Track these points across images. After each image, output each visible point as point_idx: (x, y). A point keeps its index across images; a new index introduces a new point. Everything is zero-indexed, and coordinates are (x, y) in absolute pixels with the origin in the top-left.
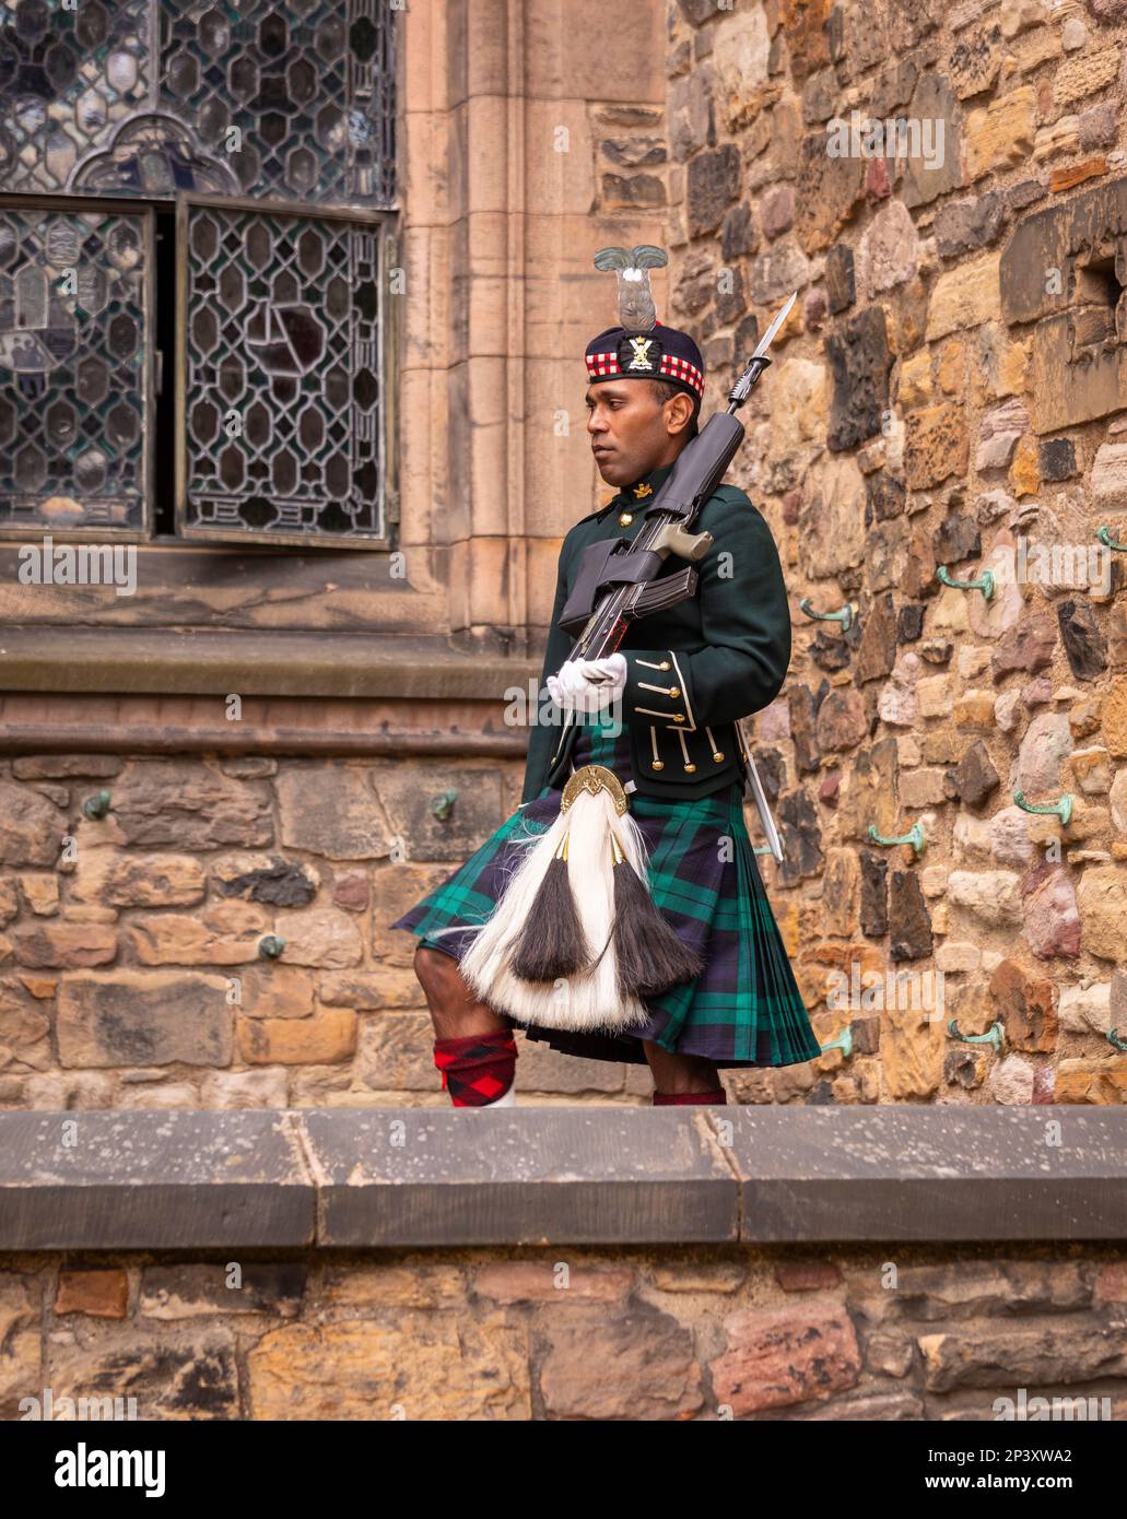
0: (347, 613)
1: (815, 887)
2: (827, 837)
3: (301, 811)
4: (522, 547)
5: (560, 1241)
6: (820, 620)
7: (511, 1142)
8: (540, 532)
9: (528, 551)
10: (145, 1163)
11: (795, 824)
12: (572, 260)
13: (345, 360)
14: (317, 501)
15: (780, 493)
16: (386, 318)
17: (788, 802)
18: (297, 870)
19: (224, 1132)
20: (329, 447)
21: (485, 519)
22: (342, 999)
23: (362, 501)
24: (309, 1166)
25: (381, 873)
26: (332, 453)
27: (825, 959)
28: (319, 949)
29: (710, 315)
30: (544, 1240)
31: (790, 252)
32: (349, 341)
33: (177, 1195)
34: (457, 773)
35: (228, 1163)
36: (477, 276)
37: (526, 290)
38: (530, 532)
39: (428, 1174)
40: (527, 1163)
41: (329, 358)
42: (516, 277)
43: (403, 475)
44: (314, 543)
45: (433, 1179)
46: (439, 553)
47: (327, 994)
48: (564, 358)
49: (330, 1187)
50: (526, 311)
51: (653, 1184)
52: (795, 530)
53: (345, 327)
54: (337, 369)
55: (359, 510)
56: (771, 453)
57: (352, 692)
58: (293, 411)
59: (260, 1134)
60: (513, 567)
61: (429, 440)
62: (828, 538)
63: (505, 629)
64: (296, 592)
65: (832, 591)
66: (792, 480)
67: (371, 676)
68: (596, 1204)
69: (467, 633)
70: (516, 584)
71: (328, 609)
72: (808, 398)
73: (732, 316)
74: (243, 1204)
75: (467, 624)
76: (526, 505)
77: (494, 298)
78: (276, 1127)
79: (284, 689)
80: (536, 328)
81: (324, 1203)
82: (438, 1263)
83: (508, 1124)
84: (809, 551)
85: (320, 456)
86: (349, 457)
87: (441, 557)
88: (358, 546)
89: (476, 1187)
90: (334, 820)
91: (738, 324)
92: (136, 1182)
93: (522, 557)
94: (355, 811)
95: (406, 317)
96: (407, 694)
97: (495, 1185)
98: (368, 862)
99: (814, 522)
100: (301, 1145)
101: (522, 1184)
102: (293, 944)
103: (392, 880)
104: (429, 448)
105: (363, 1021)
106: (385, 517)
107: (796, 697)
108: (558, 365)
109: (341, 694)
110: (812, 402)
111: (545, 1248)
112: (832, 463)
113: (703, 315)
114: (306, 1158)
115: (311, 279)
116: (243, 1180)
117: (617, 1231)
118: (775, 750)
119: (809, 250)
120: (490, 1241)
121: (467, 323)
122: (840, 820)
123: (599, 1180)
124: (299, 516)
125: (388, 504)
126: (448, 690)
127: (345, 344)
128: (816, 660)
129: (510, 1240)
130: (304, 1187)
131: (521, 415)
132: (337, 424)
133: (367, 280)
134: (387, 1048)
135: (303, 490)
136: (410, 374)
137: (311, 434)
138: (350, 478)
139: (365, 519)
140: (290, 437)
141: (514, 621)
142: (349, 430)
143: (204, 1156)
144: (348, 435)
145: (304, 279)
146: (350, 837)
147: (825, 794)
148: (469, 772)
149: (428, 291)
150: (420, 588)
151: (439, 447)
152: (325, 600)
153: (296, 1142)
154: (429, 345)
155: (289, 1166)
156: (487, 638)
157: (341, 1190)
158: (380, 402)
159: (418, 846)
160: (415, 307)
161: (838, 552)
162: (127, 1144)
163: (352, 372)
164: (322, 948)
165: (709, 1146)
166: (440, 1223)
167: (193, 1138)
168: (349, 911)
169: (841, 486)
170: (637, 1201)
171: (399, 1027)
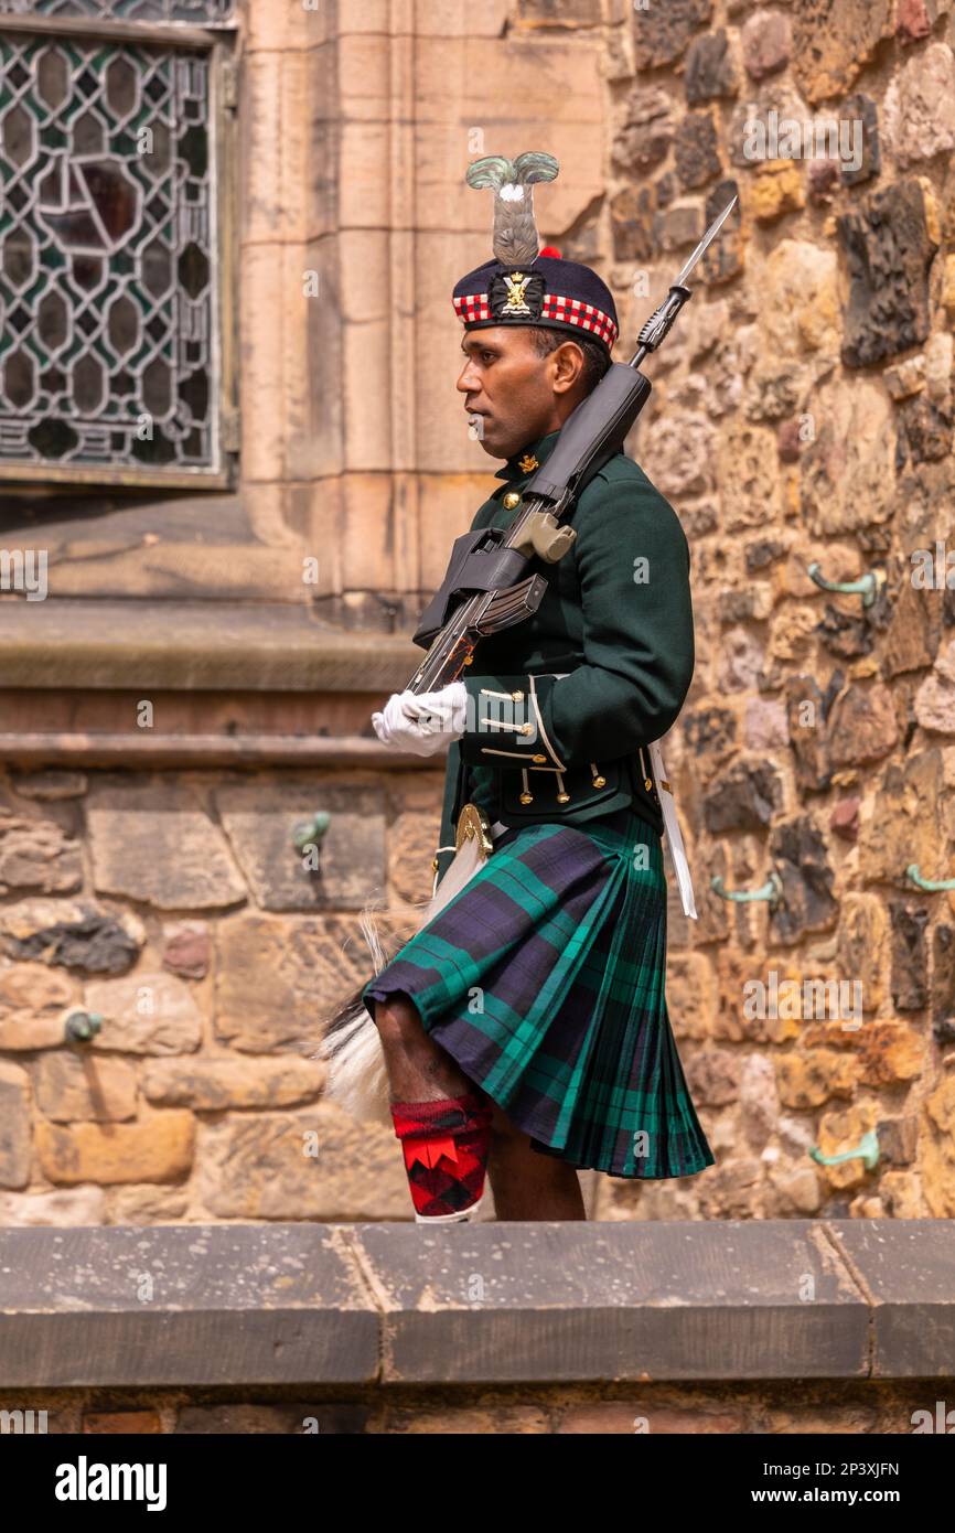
0: (173, 575)
1: (828, 947)
2: (841, 878)
3: (119, 844)
4: (412, 486)
5: (663, 1377)
6: (833, 592)
7: (601, 1260)
8: (436, 466)
9: (420, 490)
10: (181, 1285)
11: (795, 862)
12: (477, 98)
13: (167, 231)
14: (130, 423)
15: (771, 421)
16: (221, 174)
17: (786, 833)
18: (114, 923)
19: (267, 1250)
20: (146, 349)
21: (363, 450)
22: (175, 1095)
23: (189, 422)
24: (369, 1289)
25: (226, 926)
26: (150, 357)
27: (837, 1040)
28: (143, 1029)
29: (668, 177)
30: (645, 1376)
31: (785, 100)
32: (172, 205)
33: (222, 1324)
34: (327, 791)
35: (277, 1285)
36: (349, 121)
37: (416, 139)
38: (422, 466)
39: (509, 1298)
40: (622, 1285)
41: (146, 228)
42: (402, 122)
43: (245, 386)
44: (128, 479)
45: (516, 1304)
46: (295, 494)
47: (156, 1090)
48: (467, 231)
49: (398, 1313)
50: (416, 168)
51: (771, 1309)
52: (795, 471)
53: (166, 186)
54: (155, 244)
55: (186, 433)
56: (759, 366)
57: (189, 684)
58: (99, 302)
59: (308, 1252)
60: (399, 514)
61: (282, 341)
62: (843, 482)
63: (390, 597)
64: (105, 545)
65: (848, 555)
66: (790, 404)
67: (215, 663)
68: (705, 1332)
69: (337, 603)
70: (405, 536)
71: (148, 569)
72: (813, 296)
73: (701, 179)
74: (298, 1334)
75: (337, 589)
76: (417, 429)
77: (373, 151)
78: (326, 1243)
79: (99, 680)
80: (430, 190)
81: (390, 1332)
82: (520, 1403)
83: (596, 1239)
84: (816, 498)
85: (134, 362)
86: (173, 362)
87: (299, 495)
88: (185, 483)
89: (567, 1312)
90: (164, 854)
91: (711, 191)
92: (174, 1307)
93: (412, 499)
94: (191, 842)
95: (249, 173)
96: (263, 685)
97: (588, 1311)
98: (208, 913)
99: (822, 460)
100: (359, 1265)
101: (619, 1310)
102: (109, 1022)
103: (242, 936)
104: (281, 351)
105: (201, 1127)
106: (221, 443)
107: (796, 692)
108: (459, 239)
109: (176, 685)
110: (818, 301)
111: (646, 1384)
112: (844, 384)
113: (658, 175)
114: (365, 1279)
115: (122, 122)
116: (298, 1305)
117: (728, 1365)
118: (766, 762)
119: (812, 98)
120: (583, 1376)
121: (336, 182)
122: (861, 856)
123: (707, 1305)
124: (107, 443)
125: (224, 425)
126: (316, 681)
127: (165, 210)
128: (824, 644)
129: (606, 1376)
130: (368, 1314)
131: (409, 307)
132: (157, 319)
133: (195, 123)
134: (235, 1162)
135: (112, 408)
136: (255, 251)
137: (123, 332)
138: (174, 391)
139: (194, 446)
140: (94, 336)
141: (402, 585)
142: (172, 325)
143: (249, 1277)
144: (169, 335)
145: (112, 123)
146: (185, 877)
147: (841, 821)
148: (344, 790)
149: (278, 139)
150: (271, 541)
151: (295, 350)
152: (144, 558)
153: (351, 1261)
154: (280, 210)
155: (348, 1289)
156: (366, 609)
157: (410, 1317)
158: (212, 288)
159: (275, 889)
160: (260, 159)
161: (857, 503)
162: (157, 1263)
163: (176, 247)
164: (148, 1027)
165: (832, 1265)
166: (525, 1356)
167: (232, 1256)
168: (184, 977)
169: (861, 414)
170: (752, 1328)
171: (251, 1134)
